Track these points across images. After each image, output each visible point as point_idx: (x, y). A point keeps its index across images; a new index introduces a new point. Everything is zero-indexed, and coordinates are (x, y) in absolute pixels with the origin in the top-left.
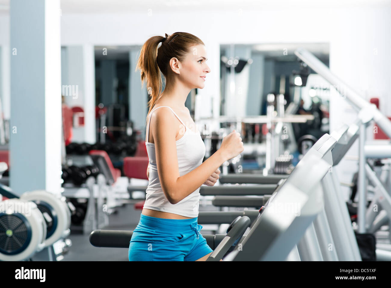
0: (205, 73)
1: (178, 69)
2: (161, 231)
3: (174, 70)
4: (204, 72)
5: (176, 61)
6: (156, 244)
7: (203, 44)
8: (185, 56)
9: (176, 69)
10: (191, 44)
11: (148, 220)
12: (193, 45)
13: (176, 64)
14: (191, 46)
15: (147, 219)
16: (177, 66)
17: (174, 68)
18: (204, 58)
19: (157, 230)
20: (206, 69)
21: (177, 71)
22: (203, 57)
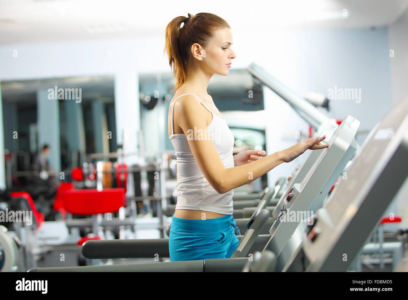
0: (230, 60)
1: (200, 55)
2: (202, 234)
3: (195, 57)
4: (229, 58)
5: (198, 47)
6: (198, 250)
7: (229, 27)
8: (209, 41)
9: (198, 56)
10: (215, 28)
11: (185, 223)
12: (218, 29)
13: (198, 50)
14: (215, 30)
15: (183, 222)
16: (199, 52)
17: (196, 55)
18: (230, 44)
19: (197, 233)
20: (231, 54)
21: (200, 58)
22: (228, 43)
